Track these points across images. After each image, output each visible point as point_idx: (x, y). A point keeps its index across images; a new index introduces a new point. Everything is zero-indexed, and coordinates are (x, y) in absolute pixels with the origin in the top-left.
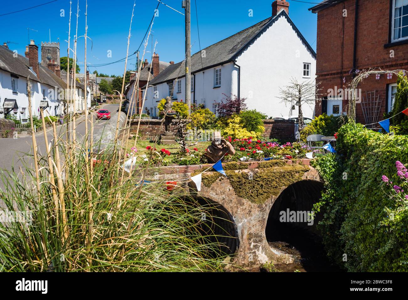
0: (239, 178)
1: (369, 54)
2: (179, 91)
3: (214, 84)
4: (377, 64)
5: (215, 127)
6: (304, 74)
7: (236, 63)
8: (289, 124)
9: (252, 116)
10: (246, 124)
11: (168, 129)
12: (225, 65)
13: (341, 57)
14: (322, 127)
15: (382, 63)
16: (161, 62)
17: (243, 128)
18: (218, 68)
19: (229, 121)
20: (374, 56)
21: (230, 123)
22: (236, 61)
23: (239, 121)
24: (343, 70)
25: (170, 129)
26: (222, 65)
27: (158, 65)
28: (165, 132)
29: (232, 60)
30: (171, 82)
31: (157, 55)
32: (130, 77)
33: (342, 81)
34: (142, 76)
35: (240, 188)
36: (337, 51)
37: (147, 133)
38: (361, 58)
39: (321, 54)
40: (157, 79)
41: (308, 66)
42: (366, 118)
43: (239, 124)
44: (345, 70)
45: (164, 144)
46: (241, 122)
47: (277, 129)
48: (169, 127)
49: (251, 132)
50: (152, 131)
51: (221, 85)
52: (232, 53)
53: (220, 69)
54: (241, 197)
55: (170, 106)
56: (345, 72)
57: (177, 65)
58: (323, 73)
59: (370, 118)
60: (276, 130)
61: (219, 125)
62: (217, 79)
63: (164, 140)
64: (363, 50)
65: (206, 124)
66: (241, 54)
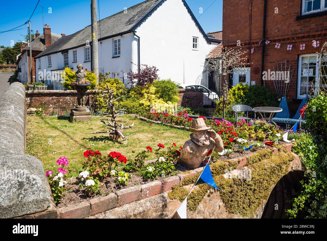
0: (231, 186)
1: (279, 26)
2: (74, 60)
3: (113, 54)
4: (287, 35)
5: (128, 98)
6: (194, 47)
7: (136, 34)
8: (198, 93)
9: (168, 86)
10: (163, 95)
11: (81, 102)
12: (124, 35)
13: (249, 28)
14: (240, 97)
15: (292, 34)
16: (53, 34)
17: (159, 98)
18: (116, 38)
19: (143, 91)
20: (284, 27)
21: (145, 94)
22: (136, 32)
23: (154, 90)
24: (251, 41)
25: (84, 103)
26: (121, 36)
27: (50, 36)
28: (78, 106)
29: (132, 31)
30: (66, 52)
31: (49, 27)
32: (21, 48)
33: (250, 51)
34: (34, 46)
35: (232, 201)
36: (245, 23)
37: (51, 105)
38: (271, 30)
39: (228, 26)
40: (50, 50)
41: (196, 39)
42: (276, 87)
43: (155, 94)
44: (253, 41)
45: (77, 121)
46: (157, 92)
47: (188, 98)
48: (83, 101)
49: (168, 102)
50: (56, 103)
51: (121, 55)
52: (130, 24)
53: (119, 40)
54: (233, 213)
55: (83, 76)
56: (253, 43)
57: (70, 36)
58: (230, 44)
59: (281, 87)
60: (186, 99)
61: (133, 96)
62: (116, 49)
63: (77, 117)
64: (273, 22)
65: (119, 94)
66: (140, 25)
